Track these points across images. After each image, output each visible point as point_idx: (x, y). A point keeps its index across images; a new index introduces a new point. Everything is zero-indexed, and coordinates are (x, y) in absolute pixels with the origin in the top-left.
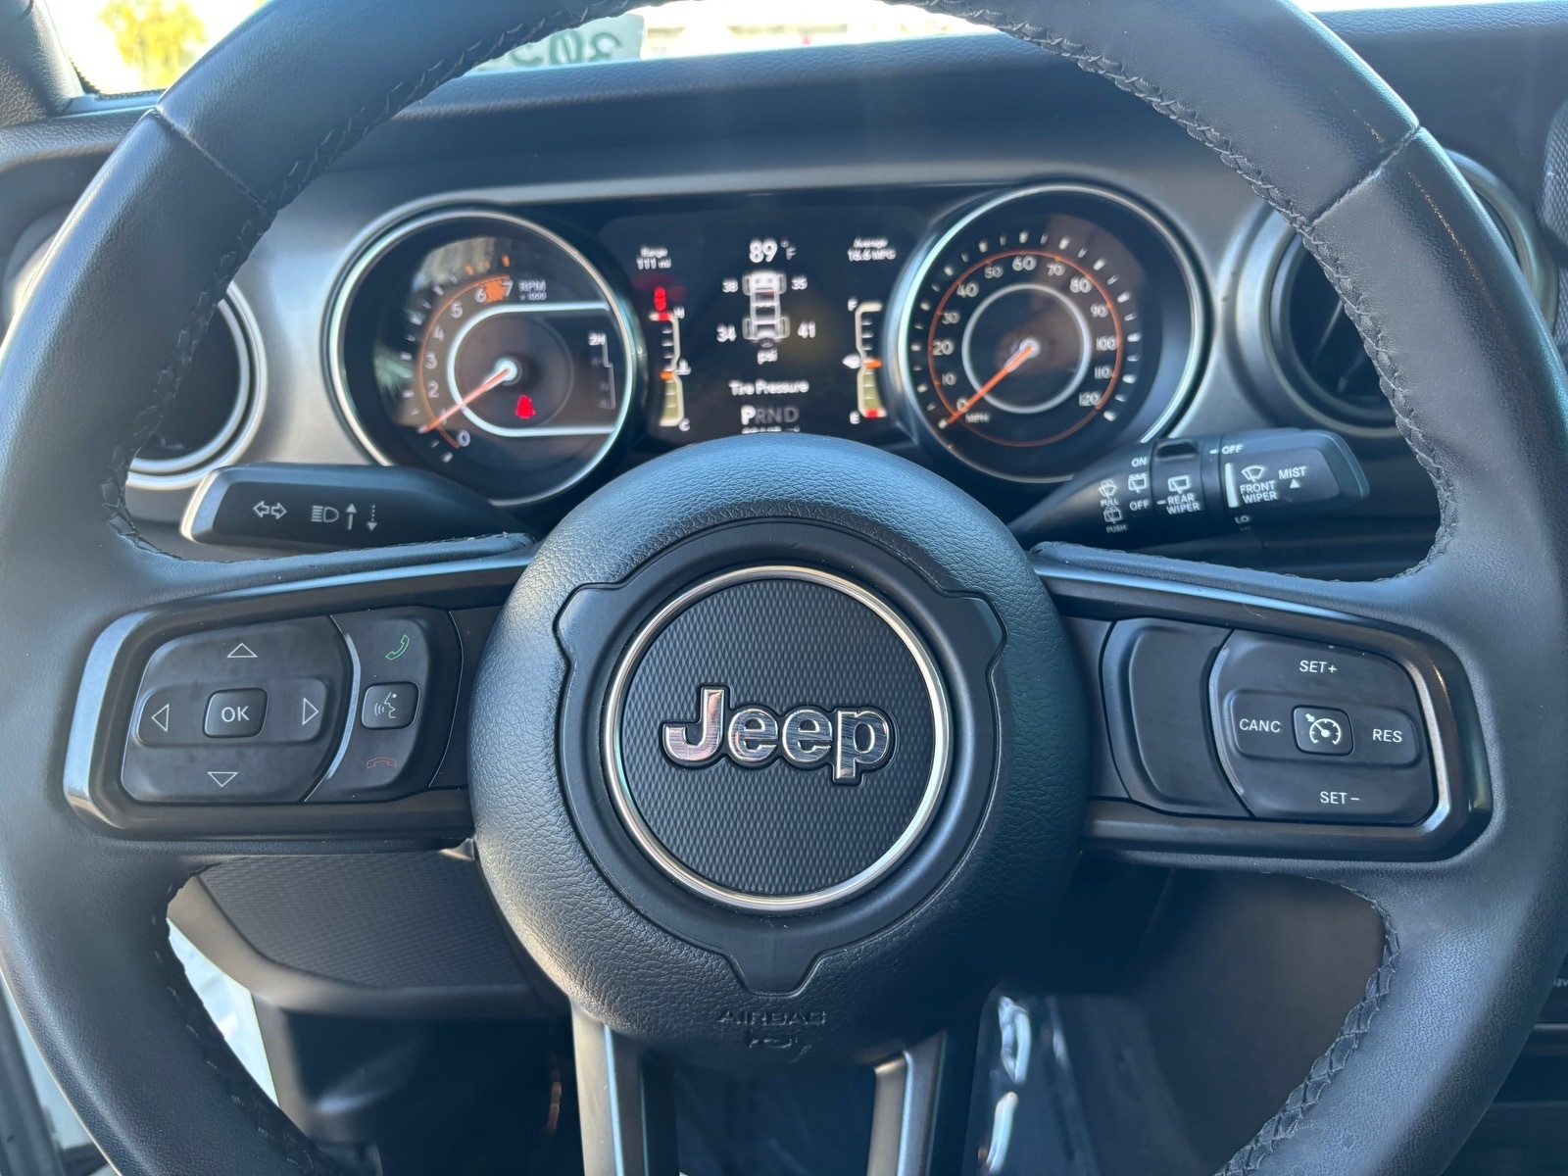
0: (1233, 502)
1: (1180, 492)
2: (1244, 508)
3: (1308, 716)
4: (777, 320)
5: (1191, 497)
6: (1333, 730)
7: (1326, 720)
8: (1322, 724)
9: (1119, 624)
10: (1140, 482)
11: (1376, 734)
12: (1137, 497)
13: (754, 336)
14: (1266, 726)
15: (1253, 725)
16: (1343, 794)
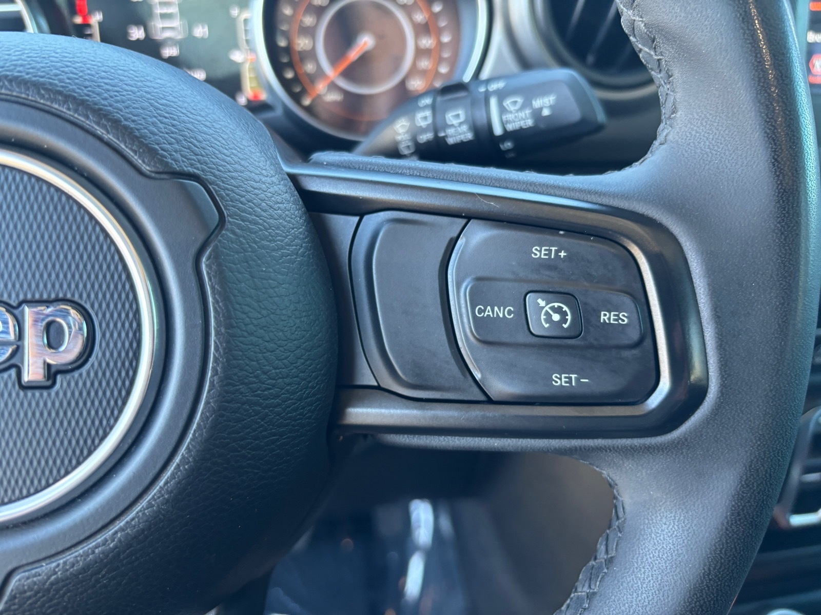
0: (498, 131)
1: (456, 125)
2: (507, 135)
3: (540, 301)
4: (176, 23)
5: (465, 128)
6: (564, 314)
7: (556, 305)
8: (552, 308)
9: (366, 218)
10: (425, 118)
11: (604, 317)
12: (423, 130)
13: (160, 36)
14: (500, 312)
15: (488, 312)
16: (573, 376)
